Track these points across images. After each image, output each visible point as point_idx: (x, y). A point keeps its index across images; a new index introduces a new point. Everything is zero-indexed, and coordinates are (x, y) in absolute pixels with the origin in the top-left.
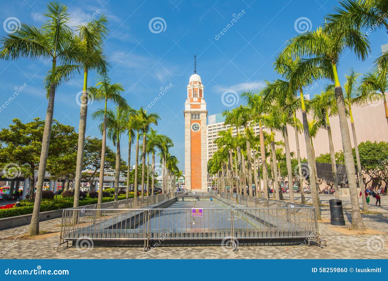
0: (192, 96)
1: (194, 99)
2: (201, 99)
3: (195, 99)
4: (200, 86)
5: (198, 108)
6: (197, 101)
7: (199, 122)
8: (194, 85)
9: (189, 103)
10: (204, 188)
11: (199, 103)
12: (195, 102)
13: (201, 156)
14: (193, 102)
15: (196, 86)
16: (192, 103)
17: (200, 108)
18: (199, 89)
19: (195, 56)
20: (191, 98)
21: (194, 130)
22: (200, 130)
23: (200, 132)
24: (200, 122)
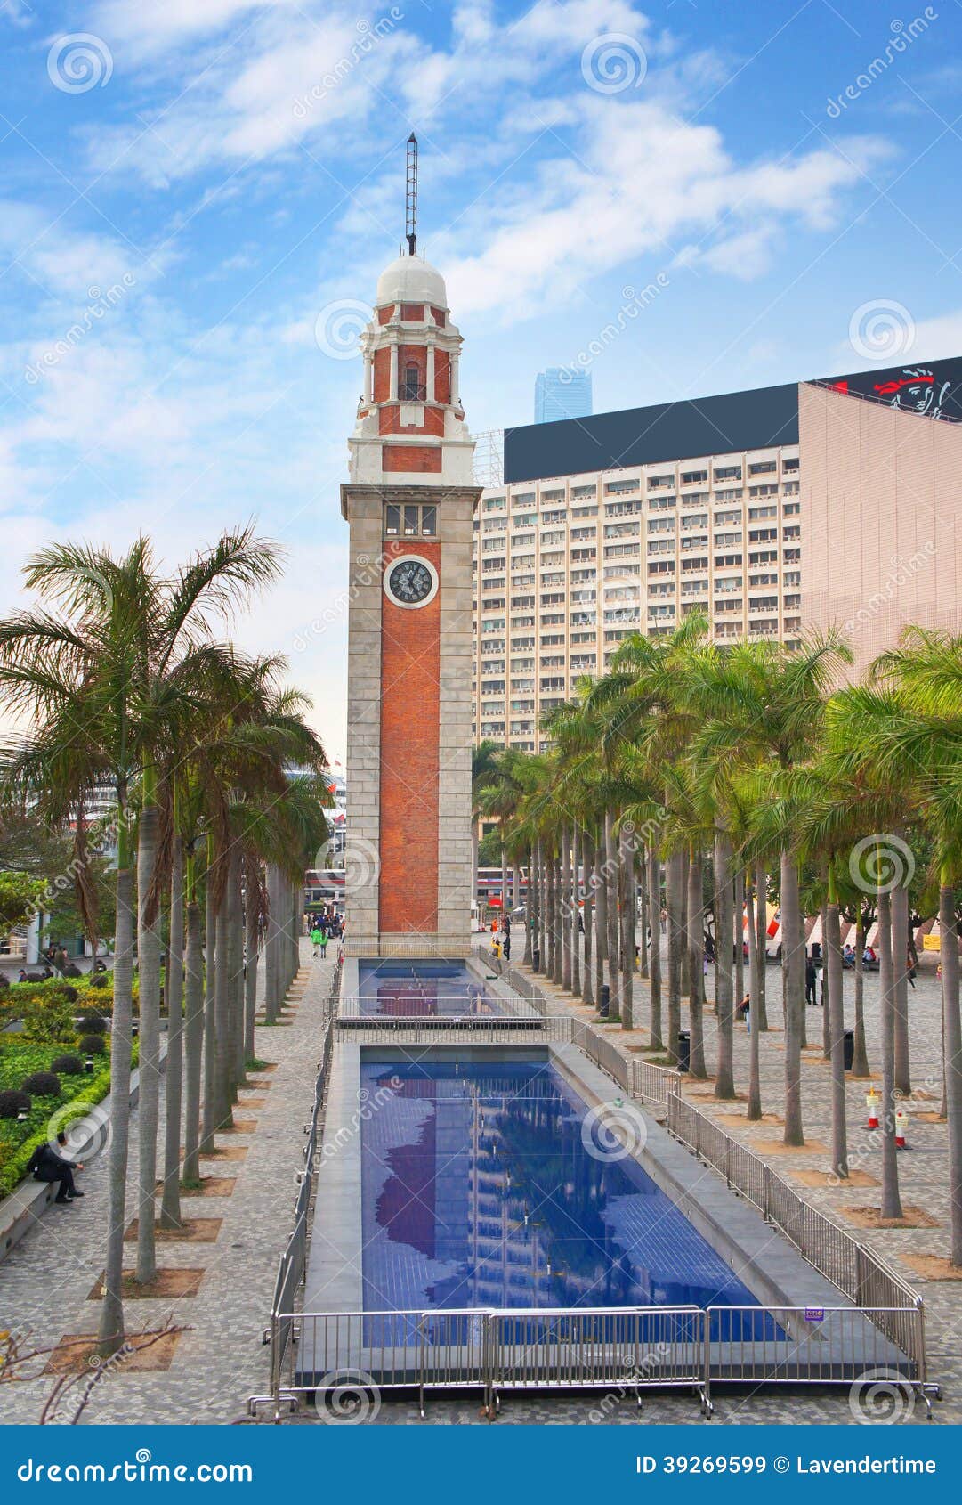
0: (393, 397)
1: (403, 409)
2: (441, 412)
3: (412, 414)
4: (442, 331)
5: (426, 468)
6: (421, 423)
7: (433, 551)
8: (407, 325)
9: (376, 436)
10: (452, 930)
11: (430, 439)
12: (411, 429)
13: (437, 748)
14: (398, 429)
15: (419, 333)
16: (392, 438)
17: (439, 470)
18: (437, 352)
19: (413, 140)
20: (384, 404)
21: (401, 598)
22: (438, 597)
23: (438, 611)
24: (439, 552)
